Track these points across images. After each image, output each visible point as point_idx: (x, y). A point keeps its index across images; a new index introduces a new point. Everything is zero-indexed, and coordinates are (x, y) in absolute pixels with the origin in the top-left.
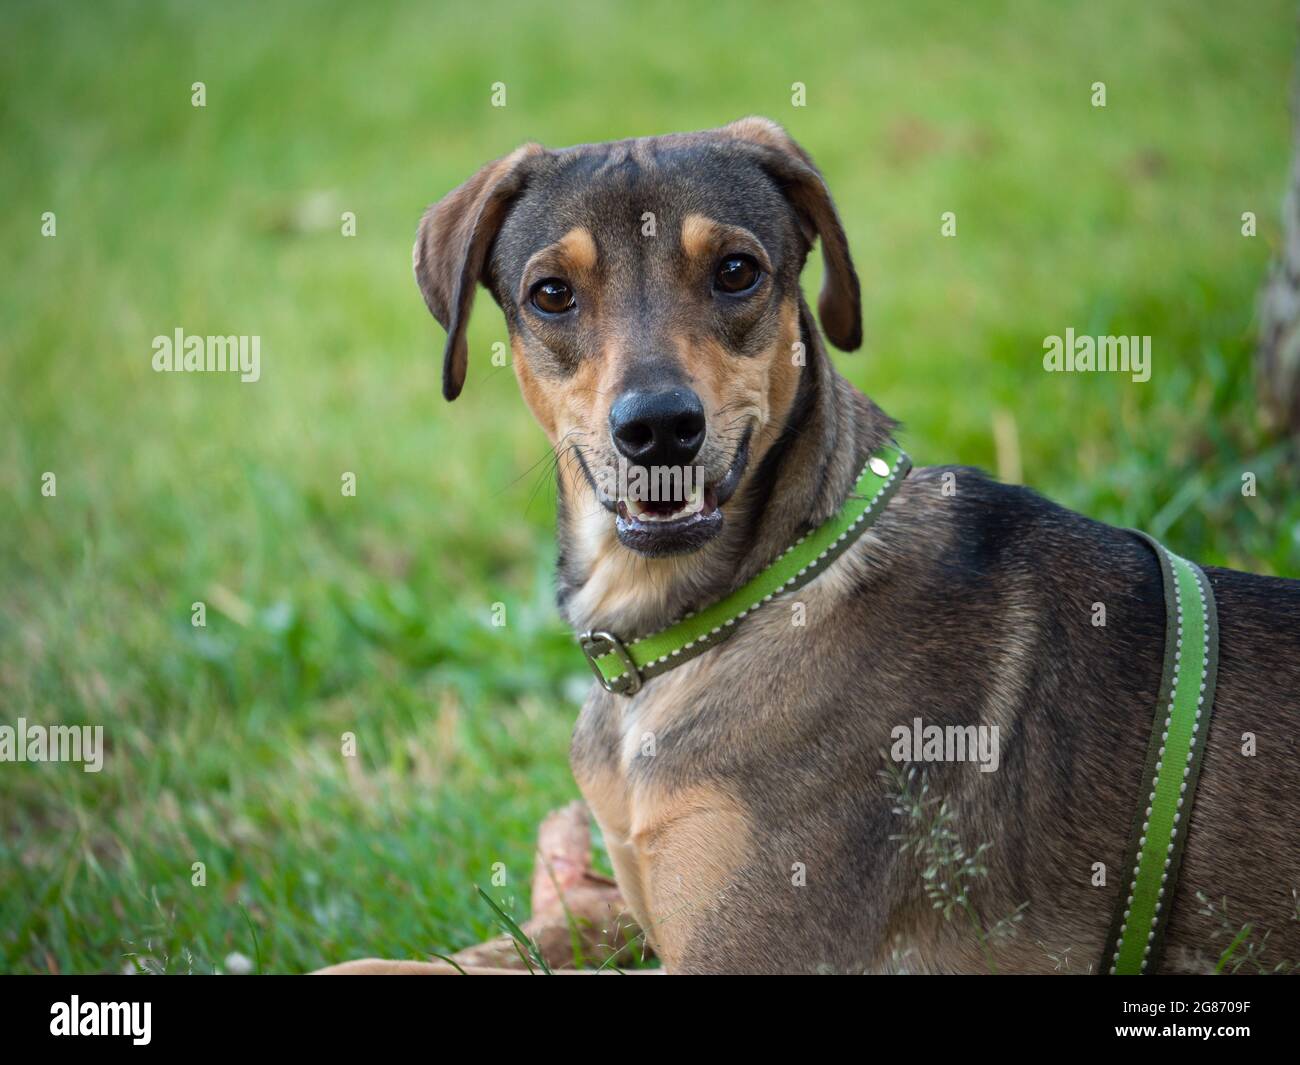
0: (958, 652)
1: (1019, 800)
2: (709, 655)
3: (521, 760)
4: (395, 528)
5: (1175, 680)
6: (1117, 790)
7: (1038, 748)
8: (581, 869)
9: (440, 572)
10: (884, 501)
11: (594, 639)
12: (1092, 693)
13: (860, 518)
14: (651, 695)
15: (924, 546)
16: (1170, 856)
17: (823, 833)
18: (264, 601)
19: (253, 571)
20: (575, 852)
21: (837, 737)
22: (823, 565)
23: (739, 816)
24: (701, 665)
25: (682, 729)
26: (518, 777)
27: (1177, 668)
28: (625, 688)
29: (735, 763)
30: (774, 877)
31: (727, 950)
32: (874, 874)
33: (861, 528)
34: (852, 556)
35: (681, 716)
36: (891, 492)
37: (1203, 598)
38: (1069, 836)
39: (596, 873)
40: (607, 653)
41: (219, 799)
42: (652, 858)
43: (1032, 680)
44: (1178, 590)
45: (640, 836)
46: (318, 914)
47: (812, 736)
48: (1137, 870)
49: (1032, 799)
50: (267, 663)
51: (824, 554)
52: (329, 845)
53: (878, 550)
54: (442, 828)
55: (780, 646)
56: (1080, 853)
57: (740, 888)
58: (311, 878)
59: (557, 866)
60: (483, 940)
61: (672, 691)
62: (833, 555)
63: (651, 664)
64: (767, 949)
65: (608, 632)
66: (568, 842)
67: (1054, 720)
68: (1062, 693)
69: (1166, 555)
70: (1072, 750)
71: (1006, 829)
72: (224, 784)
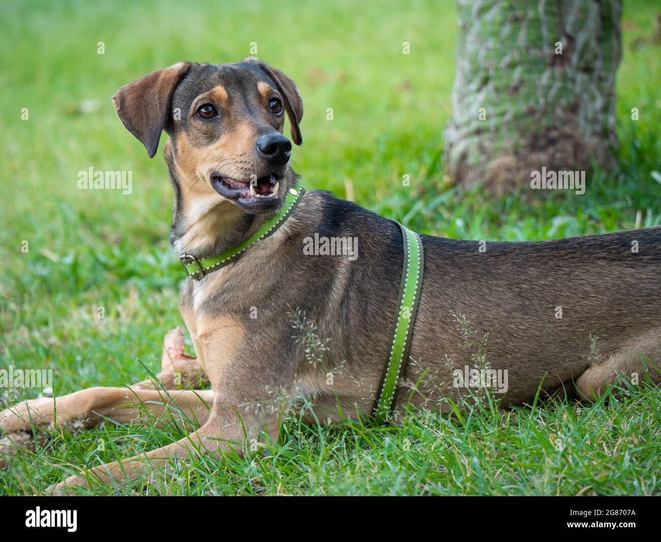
0: (324, 262)
1: (347, 320)
2: (231, 265)
3: (162, 313)
4: (116, 225)
5: (407, 280)
6: (384, 319)
7: (353, 300)
8: (180, 352)
9: (131, 241)
10: (296, 204)
11: (186, 258)
12: (375, 280)
13: (288, 212)
14: (209, 280)
15: (312, 221)
16: (404, 347)
17: (272, 335)
18: (64, 254)
19: (58, 243)
20: (178, 346)
21: (278, 296)
22: (274, 230)
23: (239, 329)
24: (228, 269)
25: (220, 294)
26: (160, 319)
27: (407, 275)
28: (197, 277)
29: (240, 308)
30: (253, 352)
31: (235, 381)
32: (292, 349)
33: (288, 215)
34: (284, 227)
35: (219, 289)
36: (298, 201)
37: (418, 247)
38: (367, 336)
39: (186, 354)
40: (191, 263)
41: (44, 329)
42: (207, 345)
43: (351, 273)
44: (408, 244)
45: (202, 336)
46: (81, 372)
47: (268, 297)
48: (392, 353)
49: (352, 320)
50: (64, 277)
51: (274, 226)
52: (86, 345)
53: (294, 224)
54: (129, 338)
55: (258, 261)
56: (371, 342)
57: (240, 357)
58: (79, 358)
59: (171, 351)
60: (143, 380)
61: (216, 279)
62: (278, 226)
63: (208, 268)
64: (251, 380)
65: (192, 255)
66: (176, 342)
67: (360, 290)
68: (363, 280)
69: (405, 230)
70: (367, 303)
71: (342, 332)
72: (46, 323)
